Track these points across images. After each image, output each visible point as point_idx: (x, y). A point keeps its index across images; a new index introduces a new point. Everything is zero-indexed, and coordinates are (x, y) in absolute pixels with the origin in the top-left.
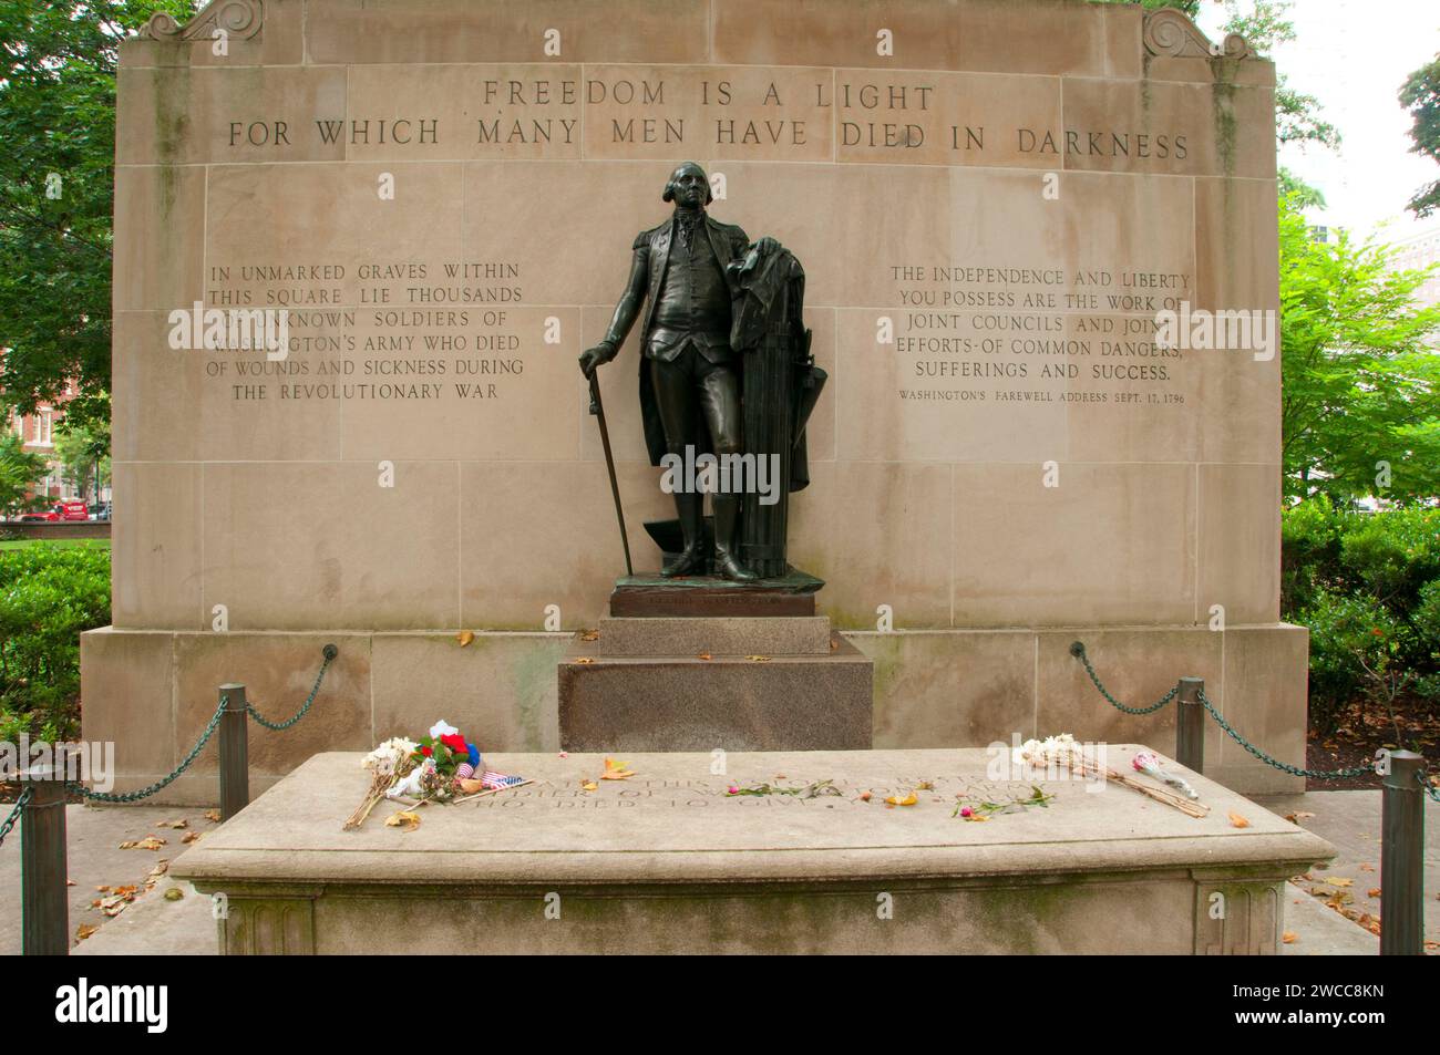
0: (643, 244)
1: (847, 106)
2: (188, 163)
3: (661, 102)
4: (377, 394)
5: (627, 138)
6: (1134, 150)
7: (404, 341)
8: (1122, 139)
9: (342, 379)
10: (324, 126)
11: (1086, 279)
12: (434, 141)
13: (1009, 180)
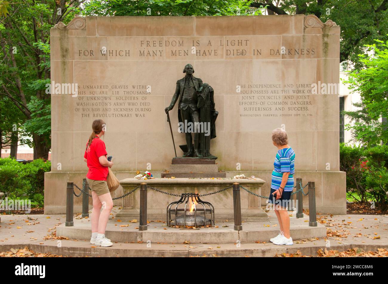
0: (178, 83)
1: (228, 45)
2: (69, 60)
3: (183, 46)
4: (117, 116)
5: (175, 55)
6: (300, 53)
7: (123, 103)
8: (297, 50)
9: (108, 113)
10: (102, 51)
11: (287, 86)
12: (129, 56)
13: (267, 62)
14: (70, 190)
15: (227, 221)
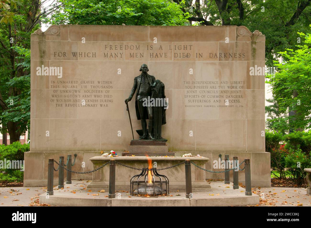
0: (136, 79)
1: (175, 50)
2: (46, 60)
3: (139, 49)
4: (85, 106)
5: (133, 57)
6: (234, 56)
7: (90, 96)
8: (231, 54)
9: (78, 103)
10: (73, 53)
11: (223, 83)
12: (95, 57)
13: (207, 63)
14: (51, 165)
15: (178, 191)
